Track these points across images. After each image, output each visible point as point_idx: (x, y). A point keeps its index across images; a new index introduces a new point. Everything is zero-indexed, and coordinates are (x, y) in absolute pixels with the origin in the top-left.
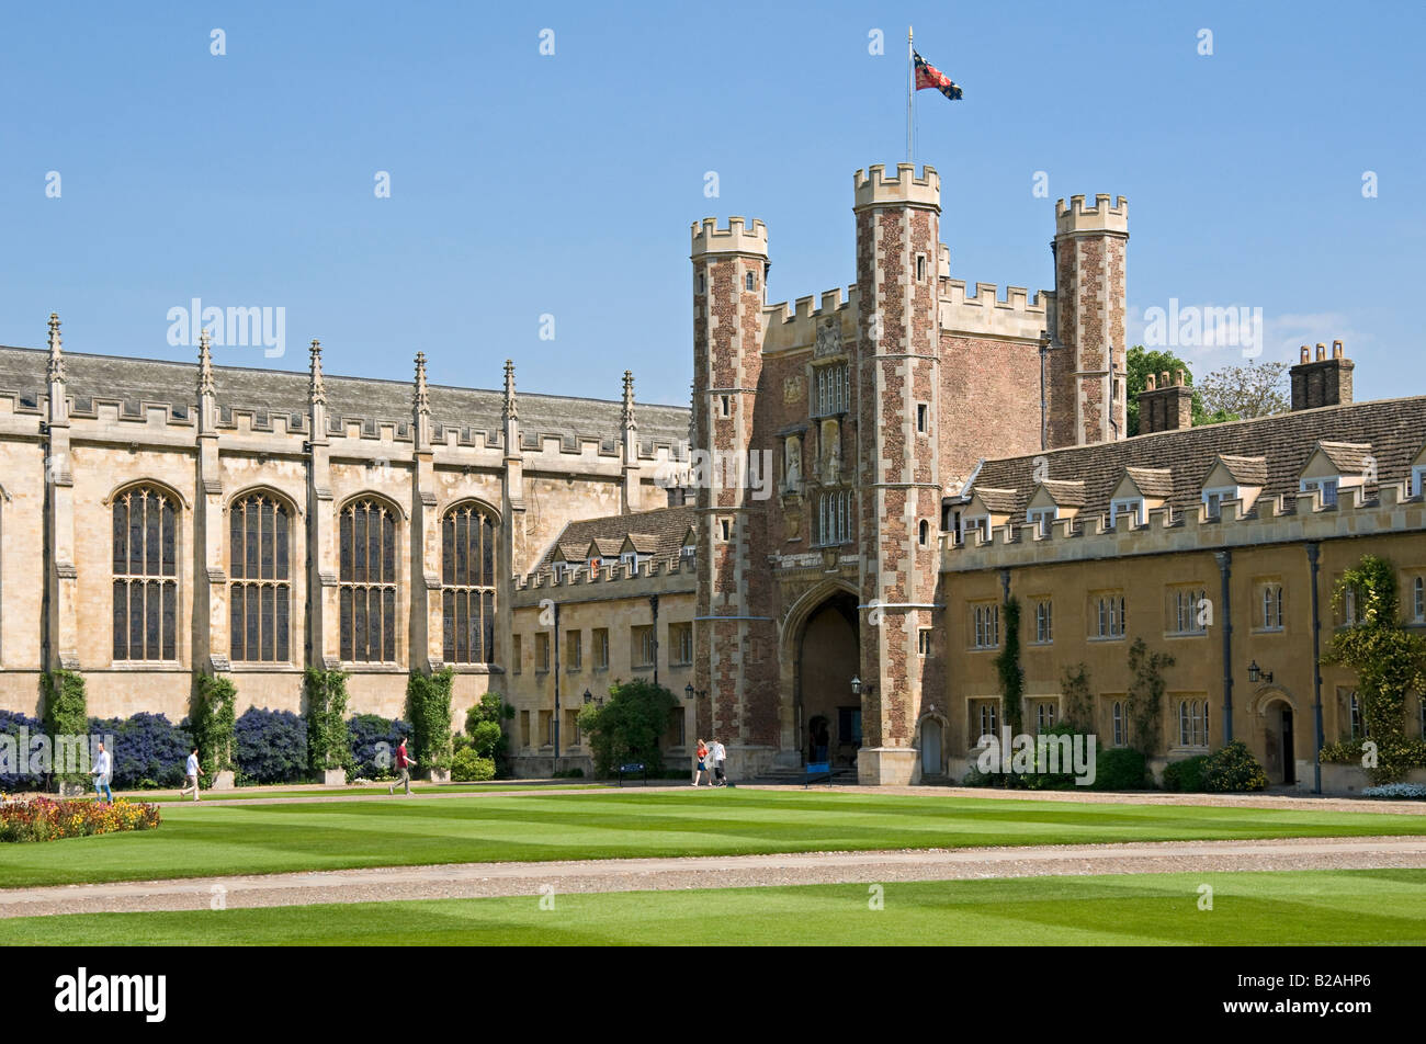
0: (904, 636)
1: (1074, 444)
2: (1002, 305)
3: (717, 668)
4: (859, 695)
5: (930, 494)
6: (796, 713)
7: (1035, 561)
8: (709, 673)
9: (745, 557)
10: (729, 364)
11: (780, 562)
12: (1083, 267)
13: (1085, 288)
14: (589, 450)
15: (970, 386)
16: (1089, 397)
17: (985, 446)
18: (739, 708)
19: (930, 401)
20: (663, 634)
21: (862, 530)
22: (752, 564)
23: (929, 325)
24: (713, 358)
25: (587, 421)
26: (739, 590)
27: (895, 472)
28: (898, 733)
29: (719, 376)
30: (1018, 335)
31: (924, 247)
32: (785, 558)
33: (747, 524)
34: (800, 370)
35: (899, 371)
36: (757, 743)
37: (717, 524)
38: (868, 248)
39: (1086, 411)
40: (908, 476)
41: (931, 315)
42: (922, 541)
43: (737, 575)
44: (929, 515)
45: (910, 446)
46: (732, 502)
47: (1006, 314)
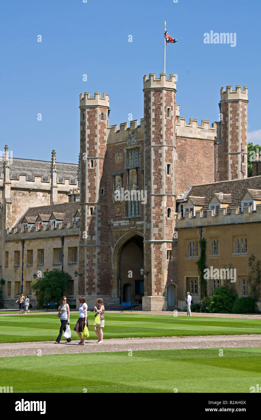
0: (161, 253)
1: (227, 180)
2: (200, 127)
3: (87, 265)
4: (143, 276)
5: (172, 198)
6: (118, 283)
7: (212, 224)
8: (84, 267)
9: (99, 222)
10: (94, 148)
11: (113, 224)
12: (231, 113)
13: (232, 121)
14: (38, 180)
15: (187, 157)
16: (233, 162)
17: (193, 180)
18: (95, 281)
19: (172, 163)
20: (66, 251)
21: (145, 212)
22: (102, 225)
23: (171, 134)
24: (87, 145)
25: (37, 169)
26: (96, 234)
27: (158, 190)
28: (158, 290)
29: (90, 152)
30: (206, 138)
31: (170, 105)
32: (115, 222)
33: (100, 209)
34: (122, 151)
35: (160, 151)
36: (103, 294)
37: (88, 209)
38: (148, 105)
39: (232, 167)
40: (163, 191)
41: (172, 130)
42: (168, 216)
43: (96, 229)
44: (171, 206)
45: (164, 180)
46: (94, 201)
47: (201, 130)
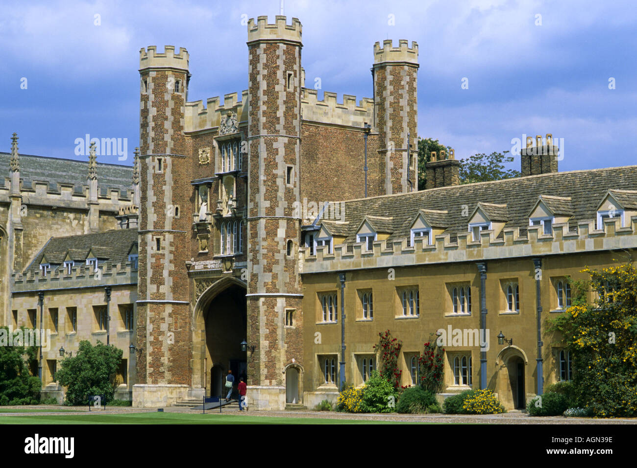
0: (276, 314)
1: (385, 194)
2: (341, 106)
3: (151, 334)
4: (246, 353)
5: (294, 224)
6: (202, 364)
7: (362, 267)
8: (145, 337)
9: (171, 262)
10: (163, 139)
11: (194, 266)
12: (390, 85)
13: (392, 97)
14: (66, 192)
15: (320, 156)
16: (395, 165)
17: (329, 194)
18: (165, 360)
19: (295, 164)
20: (114, 312)
21: (249, 246)
22: (175, 267)
23: (294, 116)
24: (152, 134)
25: (64, 174)
26: (166, 283)
27: (271, 210)
28: (271, 376)
29: (156, 145)
30: (350, 124)
31: (292, 68)
32: (197, 263)
33: (172, 240)
34: (210, 143)
35: (275, 145)
36: (177, 383)
37: (153, 240)
38: (256, 67)
39: (393, 174)
40: (279, 212)
41: (296, 110)
42: (289, 253)
43: (165, 273)
44: (294, 237)
45: (281, 194)
46: (163, 227)
47: (343, 112)
